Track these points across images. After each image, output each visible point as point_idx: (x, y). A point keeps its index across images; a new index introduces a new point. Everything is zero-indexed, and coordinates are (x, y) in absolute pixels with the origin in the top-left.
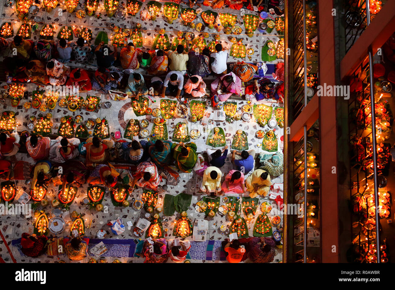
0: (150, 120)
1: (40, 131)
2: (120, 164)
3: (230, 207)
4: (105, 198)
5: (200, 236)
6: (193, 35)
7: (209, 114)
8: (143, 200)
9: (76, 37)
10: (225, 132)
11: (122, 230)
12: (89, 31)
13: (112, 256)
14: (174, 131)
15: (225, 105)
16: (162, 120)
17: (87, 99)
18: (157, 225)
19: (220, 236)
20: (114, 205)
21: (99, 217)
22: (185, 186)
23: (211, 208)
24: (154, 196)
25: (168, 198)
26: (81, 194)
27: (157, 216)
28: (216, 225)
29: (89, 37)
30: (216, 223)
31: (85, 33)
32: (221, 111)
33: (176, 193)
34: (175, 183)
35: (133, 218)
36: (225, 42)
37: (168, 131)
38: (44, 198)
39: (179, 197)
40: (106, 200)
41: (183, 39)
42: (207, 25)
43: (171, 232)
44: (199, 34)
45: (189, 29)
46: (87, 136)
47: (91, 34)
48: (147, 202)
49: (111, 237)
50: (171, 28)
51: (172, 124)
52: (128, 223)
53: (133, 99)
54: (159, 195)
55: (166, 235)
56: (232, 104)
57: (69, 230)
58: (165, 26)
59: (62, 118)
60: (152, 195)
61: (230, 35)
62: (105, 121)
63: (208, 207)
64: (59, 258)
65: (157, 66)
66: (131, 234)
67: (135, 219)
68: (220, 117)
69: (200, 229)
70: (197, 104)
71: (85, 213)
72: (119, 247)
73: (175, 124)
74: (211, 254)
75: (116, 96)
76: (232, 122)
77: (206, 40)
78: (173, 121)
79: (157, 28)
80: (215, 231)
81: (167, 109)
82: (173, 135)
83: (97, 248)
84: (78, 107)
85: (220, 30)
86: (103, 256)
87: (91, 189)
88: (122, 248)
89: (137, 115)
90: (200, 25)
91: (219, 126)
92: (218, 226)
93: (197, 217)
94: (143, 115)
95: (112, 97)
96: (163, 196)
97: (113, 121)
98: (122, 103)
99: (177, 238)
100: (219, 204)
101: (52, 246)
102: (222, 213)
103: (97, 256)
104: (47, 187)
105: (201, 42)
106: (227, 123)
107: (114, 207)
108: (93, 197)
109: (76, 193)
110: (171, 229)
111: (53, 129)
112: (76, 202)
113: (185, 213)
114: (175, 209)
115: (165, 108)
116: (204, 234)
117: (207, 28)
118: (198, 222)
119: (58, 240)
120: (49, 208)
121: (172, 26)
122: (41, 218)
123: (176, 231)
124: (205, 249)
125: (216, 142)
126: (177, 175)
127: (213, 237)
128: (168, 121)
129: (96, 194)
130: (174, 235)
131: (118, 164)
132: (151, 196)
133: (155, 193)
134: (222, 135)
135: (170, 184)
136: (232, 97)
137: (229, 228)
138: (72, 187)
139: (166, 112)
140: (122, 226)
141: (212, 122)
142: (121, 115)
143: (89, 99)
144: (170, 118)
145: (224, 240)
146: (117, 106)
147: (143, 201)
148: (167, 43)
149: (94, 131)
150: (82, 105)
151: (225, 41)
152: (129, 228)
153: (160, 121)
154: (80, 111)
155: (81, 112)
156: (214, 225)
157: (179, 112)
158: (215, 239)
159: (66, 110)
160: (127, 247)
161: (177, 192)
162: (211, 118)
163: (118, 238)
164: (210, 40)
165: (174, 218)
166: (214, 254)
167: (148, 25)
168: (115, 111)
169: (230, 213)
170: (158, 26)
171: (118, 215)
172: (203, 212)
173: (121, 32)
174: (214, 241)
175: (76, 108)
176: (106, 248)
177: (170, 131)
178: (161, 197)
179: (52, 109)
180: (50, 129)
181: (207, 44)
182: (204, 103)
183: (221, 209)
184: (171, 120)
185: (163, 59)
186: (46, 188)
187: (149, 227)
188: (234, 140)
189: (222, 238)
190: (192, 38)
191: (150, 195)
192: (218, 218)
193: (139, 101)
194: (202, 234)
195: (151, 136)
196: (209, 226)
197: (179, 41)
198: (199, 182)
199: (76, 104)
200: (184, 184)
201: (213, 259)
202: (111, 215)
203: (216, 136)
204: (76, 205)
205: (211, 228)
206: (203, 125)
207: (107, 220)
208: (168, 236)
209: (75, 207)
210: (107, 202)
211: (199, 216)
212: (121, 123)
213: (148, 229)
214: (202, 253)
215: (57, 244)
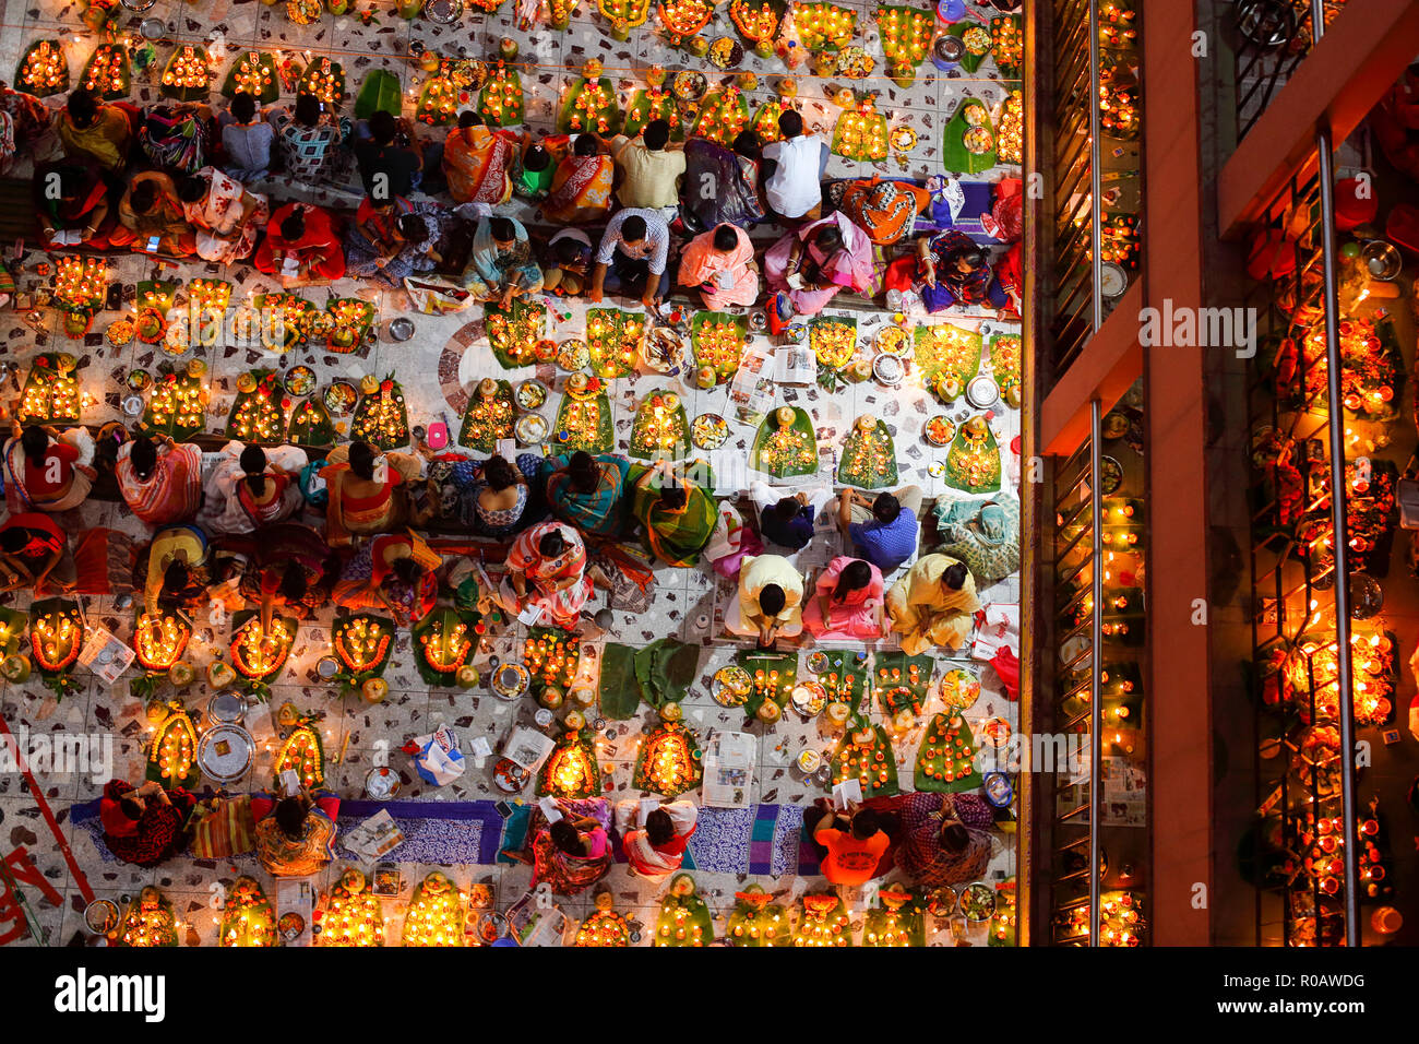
0: (551, 384)
1: (164, 421)
2: (447, 537)
3: (832, 689)
4: (395, 656)
5: (730, 791)
6: (700, 80)
7: (760, 360)
8: (528, 663)
9: (289, 91)
10: (815, 425)
11: (455, 771)
12: (335, 68)
13: (420, 860)
14: (634, 420)
15: (815, 329)
16: (594, 384)
17: (329, 310)
18: (578, 750)
19: (798, 788)
20: (426, 682)
21: (372, 723)
22: (673, 614)
23: (766, 692)
24: (565, 648)
25: (616, 656)
26: (309, 642)
27: (575, 719)
28: (785, 752)
29: (336, 90)
30: (785, 743)
31: (321, 76)
32: (799, 349)
33: (642, 639)
34: (641, 603)
35: (492, 728)
36: (815, 105)
37: (614, 423)
38: (179, 658)
39: (653, 653)
40: (398, 665)
41: (665, 97)
42: (751, 44)
43: (628, 776)
44: (723, 76)
45: (685, 59)
46: (328, 441)
47: (340, 78)
48: (541, 670)
49: (416, 793)
50: (623, 55)
51: (630, 393)
52: (474, 745)
53: (492, 308)
54: (582, 645)
55: (610, 786)
56: (841, 326)
57: (268, 769)
58: (604, 51)
59: (241, 376)
60: (560, 646)
61: (832, 80)
62: (390, 384)
63: (756, 687)
64: (235, 869)
65: (576, 191)
66: (487, 785)
67: (498, 732)
68: (799, 368)
69: (728, 766)
70: (715, 327)
71: (326, 709)
72: (445, 827)
73: (639, 396)
74: (768, 851)
75: (430, 298)
76: (839, 389)
77: (748, 97)
78: (632, 384)
79: (575, 57)
80: (779, 773)
81: (611, 341)
82: (634, 435)
83: (367, 830)
84: (296, 338)
85: (796, 62)
86: (389, 860)
87: (346, 626)
88: (454, 832)
89: (506, 366)
90: (727, 46)
91: (794, 403)
92: (789, 754)
93: (716, 724)
94: (527, 362)
95: (417, 302)
96: (597, 649)
97: (422, 387)
98: (453, 324)
99: (648, 795)
100: (794, 678)
101: (211, 824)
102: (805, 707)
103: (368, 860)
104: (192, 619)
105: (728, 106)
106: (822, 393)
107: (427, 688)
108: (351, 654)
109: (294, 638)
110: (626, 766)
111: (210, 416)
112: (292, 673)
113: (677, 708)
114: (640, 695)
115: (603, 341)
116: (742, 783)
117: (749, 56)
118: (721, 739)
119: (231, 805)
120: (198, 692)
121: (627, 48)
122: (171, 728)
123: (645, 772)
124: (746, 837)
125: (783, 458)
126: (646, 574)
127: (773, 794)
128: (614, 386)
129: (364, 642)
130: (636, 786)
131: (441, 537)
132: (556, 649)
133: (569, 640)
134: (805, 435)
135: (623, 606)
136: (840, 299)
137: (829, 760)
138: (280, 617)
139: (608, 352)
140: (454, 756)
142: (448, 366)
143: (334, 310)
144: (622, 375)
145: (812, 805)
146: (435, 334)
147: (528, 668)
148: (611, 109)
149: (355, 422)
150: (313, 329)
151: (815, 101)
152: (480, 763)
153: (588, 385)
154: (305, 350)
155: (307, 355)
156: (777, 749)
157: (651, 355)
158: (782, 800)
160: (473, 830)
161: (648, 635)
162: (766, 373)
163: (439, 798)
164: (762, 98)
165: (635, 725)
166: (776, 854)
167: (542, 44)
168: (429, 349)
169: (834, 708)
170: (577, 50)
171: (442, 717)
172: (737, 705)
173: (447, 72)
174: (777, 807)
175: (292, 342)
176: (398, 831)
177: (621, 422)
178: (590, 651)
180: (200, 416)
181: (751, 111)
182: (742, 322)
183: (801, 696)
184: (624, 382)
185: (595, 167)
186: (186, 623)
187: (551, 759)
188: (846, 452)
189: (806, 796)
190: (698, 90)
191: (551, 648)
192: (790, 727)
193: (511, 316)
194: (734, 784)
195: (555, 439)
196: (760, 756)
197: (651, 102)
198: (723, 600)
199: (292, 326)
200: (670, 606)
201: (775, 871)
202: (415, 715)
203: (783, 439)
204: (292, 680)
205: (766, 761)
206: (737, 398)
207: (401, 735)
208: (616, 788)
209: (288, 688)
210: (401, 671)
211: (723, 718)
212: (450, 392)
213: (547, 767)
214: (734, 850)
215: (227, 818)
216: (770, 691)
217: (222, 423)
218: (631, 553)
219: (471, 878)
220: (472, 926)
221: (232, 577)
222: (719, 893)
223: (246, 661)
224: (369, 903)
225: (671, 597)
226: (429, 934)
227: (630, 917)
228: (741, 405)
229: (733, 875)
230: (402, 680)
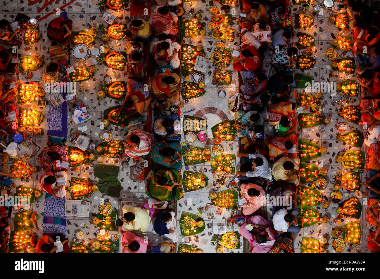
0: (207, 144)
1: (186, 26)
2: (153, 114)
3: (105, 243)
4: (113, 100)
5: (70, 208)
6: (324, 188)
7: (220, 214)
8: (112, 142)
9: (302, 52)
10: (199, 235)
11: (76, 120)
12: (313, 66)
13: (49, 112)
14: (197, 172)
15: (234, 234)
16: (208, 157)
17: (227, 71)
18: (83, 159)
19: (72, 232)
20: (105, 111)
21: (92, 95)
22: (130, 188)
23: (104, 220)
24: (117, 153)
25: (115, 170)
26: (117, 74)
27: (92, 157)
28: (84, 228)
29: (304, 67)
30: (87, 227)
31: (309, 62)
32: (225, 227)
33: (121, 178)
34: (133, 177)
35: (91, 132)
36: (320, 231)
37: (196, 165)
38: (110, 37)
39: (116, 182)
40: (110, 102)
41: (317, 176)
42: (341, 206)
43: (76, 176)
44: (327, 196)
45: (332, 183)
46: (183, 75)
47: (309, 68)
48: (110, 146)
49: (70, 110)
50: (330, 161)
51: (206, 170)
52: (85, 127)
53: (232, 122)
54: (118, 159)
55: (72, 170)
56: (237, 243)
57: (77, 66)
58: (331, 154)
59: (202, 47)
60: (118, 152)
61: (331, 237)
62: (203, 92)
63: (105, 217)
64: (47, 59)
66: (73, 131)
67: (89, 134)
68: (217, 227)
69: (78, 208)
70: (232, 198)
71: (96, 81)
72: (59, 119)
73: (205, 173)
74: (51, 223)
75: (233, 101)
76: (213, 243)
77: (321, 206)
78: (210, 171)
79: (327, 145)
80: (77, 226)
81: (224, 162)
82: (191, 172)
83: (58, 96)
84: (217, 62)
85: (336, 222)
86: (49, 103)
87: (122, 85)
88: (58, 122)
89: (212, 129)
90: (339, 197)
91: (206, 227)
92: (83, 229)
93: (93, 204)
94: (214, 135)
95: (232, 98)
96: (117, 164)
97: (204, 102)
98: (226, 111)
99: (69, 182)
100: (109, 230)
102: (99, 234)
103: (49, 97)
104: (124, 40)
105: (316, 199)
106: (211, 237)
107: (103, 111)
108: (114, 87)
109: (118, 70)
110: (79, 175)
111: (189, 39)
112: (107, 70)
113: (96, 189)
114: (102, 178)
115: (224, 160)
116: (72, 213)
117: (336, 206)
118: (87, 205)
120: (101, 44)
121: (333, 162)
122: (89, 37)
123: (77, 181)
124: (56, 215)
125: (186, 224)
126: (143, 179)
127: (70, 224)
128: (208, 165)
129: (117, 91)
130: (72, 178)
131: (153, 112)
132: (116, 150)
133: (120, 154)
134: (195, 231)
135: (132, 171)
136: (246, 242)
137: (81, 243)
138: (124, 65)
139: (220, 162)
140: (80, 119)
141: (210, 217)
142: (211, 110)
143: (227, 73)
144: (212, 167)
145: (66, 237)
146: (223, 106)
147: (110, 142)
148: (309, 158)
149: (190, 82)
150: (220, 66)
151: (322, 230)
152: (79, 129)
153: (207, 155)
154: (213, 65)
155: (211, 66)
156: (85, 225)
157: (219, 176)
158: (68, 227)
159: (213, 50)
160: (58, 128)
161: (122, 180)
162: (215, 216)
163: (69, 117)
164: (320, 211)
165: (93, 178)
166: (50, 225)
167: (331, 133)
168: (216, 104)
169: (97, 243)
170: (330, 145)
171: (93, 116)
172: (99, 210)
173: (316, 101)
174: (65, 225)
175: (215, 61)
176: (58, 105)
177: (196, 168)
178: (116, 162)
179: (212, 35)
180: (189, 36)
181: (315, 207)
182: (235, 207)
183: (103, 232)
184: (210, 168)
185: (283, 148)
186: (122, 38)
187: (81, 150)
188: (190, 246)
189: (69, 235)
190: (321, 188)
191: (117, 149)
192: (92, 229)
193: (230, 129)
194: (72, 210)
195: (188, 146)
196: (83, 219)
197: (314, 172)
198: (135, 205)
199: (221, 60)
200: (132, 187)
201: (44, 225)
202: (95, 108)
203: (193, 223)
204: (105, 70)
205: (80, 221)
206: (207, 207)
207: (88, 104)
208: (71, 172)
209: (103, 69)
210: (108, 103)
211: (95, 206)
212: (202, 111)
213: (78, 149)
214: (52, 211)
215: (60, 54)
216: (104, 222)
217: (187, 42)
218: (150, 173)
219: (43, 128)
220: (29, 130)
221: (134, 47)
222: (37, 207)
223: (110, 56)
224: (36, 98)
225: (135, 187)
226: (26, 116)
227: (30, 178)
228: (204, 208)
229: (43, 211)
230: (106, 103)
